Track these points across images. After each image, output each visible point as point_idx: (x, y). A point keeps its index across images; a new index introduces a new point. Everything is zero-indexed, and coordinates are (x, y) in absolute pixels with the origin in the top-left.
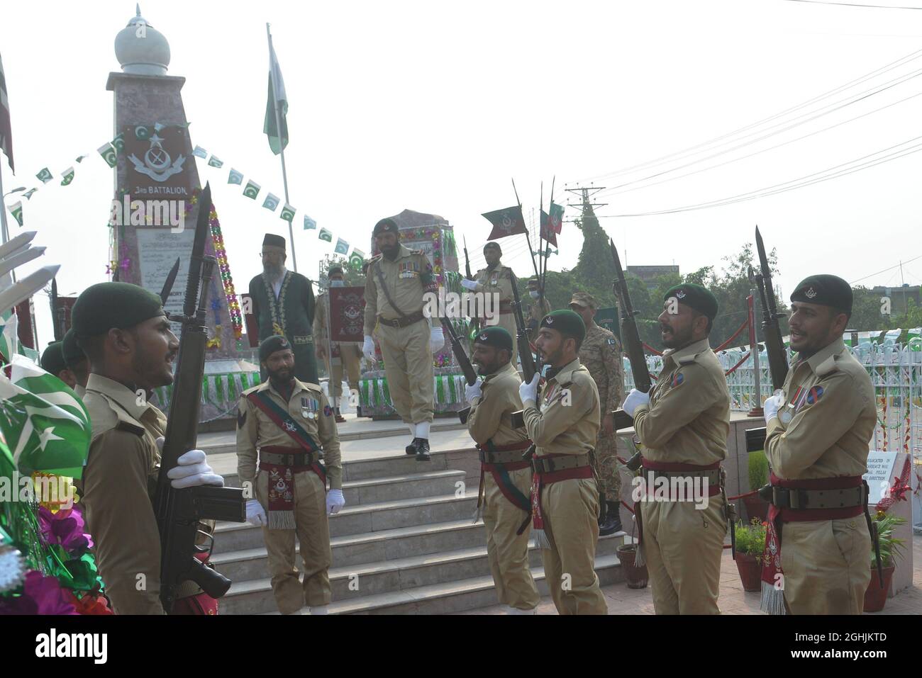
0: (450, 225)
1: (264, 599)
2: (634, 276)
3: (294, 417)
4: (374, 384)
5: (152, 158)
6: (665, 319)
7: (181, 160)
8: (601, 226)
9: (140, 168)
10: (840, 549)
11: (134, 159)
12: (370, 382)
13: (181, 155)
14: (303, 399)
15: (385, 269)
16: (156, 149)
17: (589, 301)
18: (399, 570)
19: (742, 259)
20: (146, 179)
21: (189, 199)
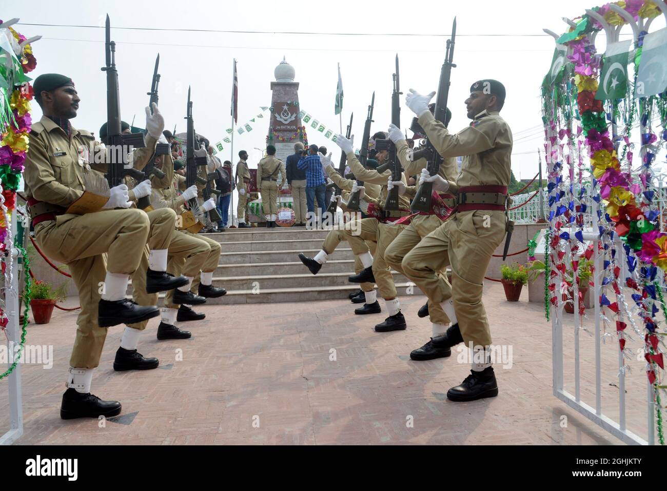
1: (275, 282)
5: (283, 114)
7: (294, 115)
9: (279, 118)
11: (277, 115)
16: (285, 111)
18: (337, 276)
20: (280, 123)
21: (296, 131)
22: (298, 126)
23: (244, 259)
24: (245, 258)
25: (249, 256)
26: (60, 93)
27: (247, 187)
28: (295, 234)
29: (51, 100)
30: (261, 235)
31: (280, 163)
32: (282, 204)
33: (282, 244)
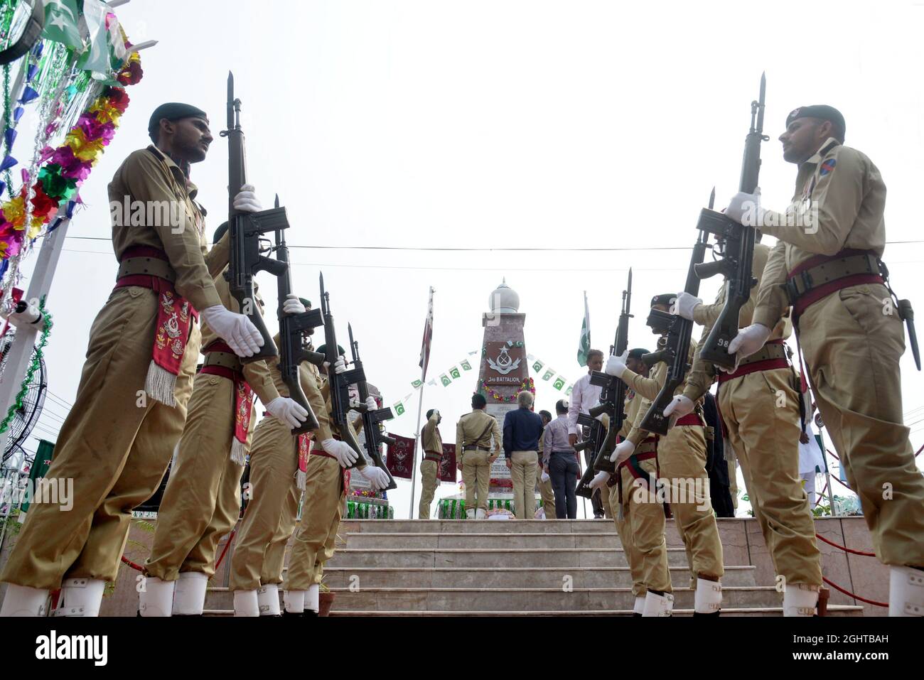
1: (476, 599)
5: (501, 360)
7: (518, 361)
9: (493, 366)
11: (490, 361)
13: (518, 359)
16: (504, 354)
20: (496, 373)
21: (520, 385)
22: (523, 379)
23: (424, 560)
24: (427, 558)
25: (433, 555)
26: (188, 124)
27: (438, 467)
28: (515, 524)
29: (171, 132)
30: (455, 524)
31: (492, 421)
32: (495, 503)
33: (491, 539)
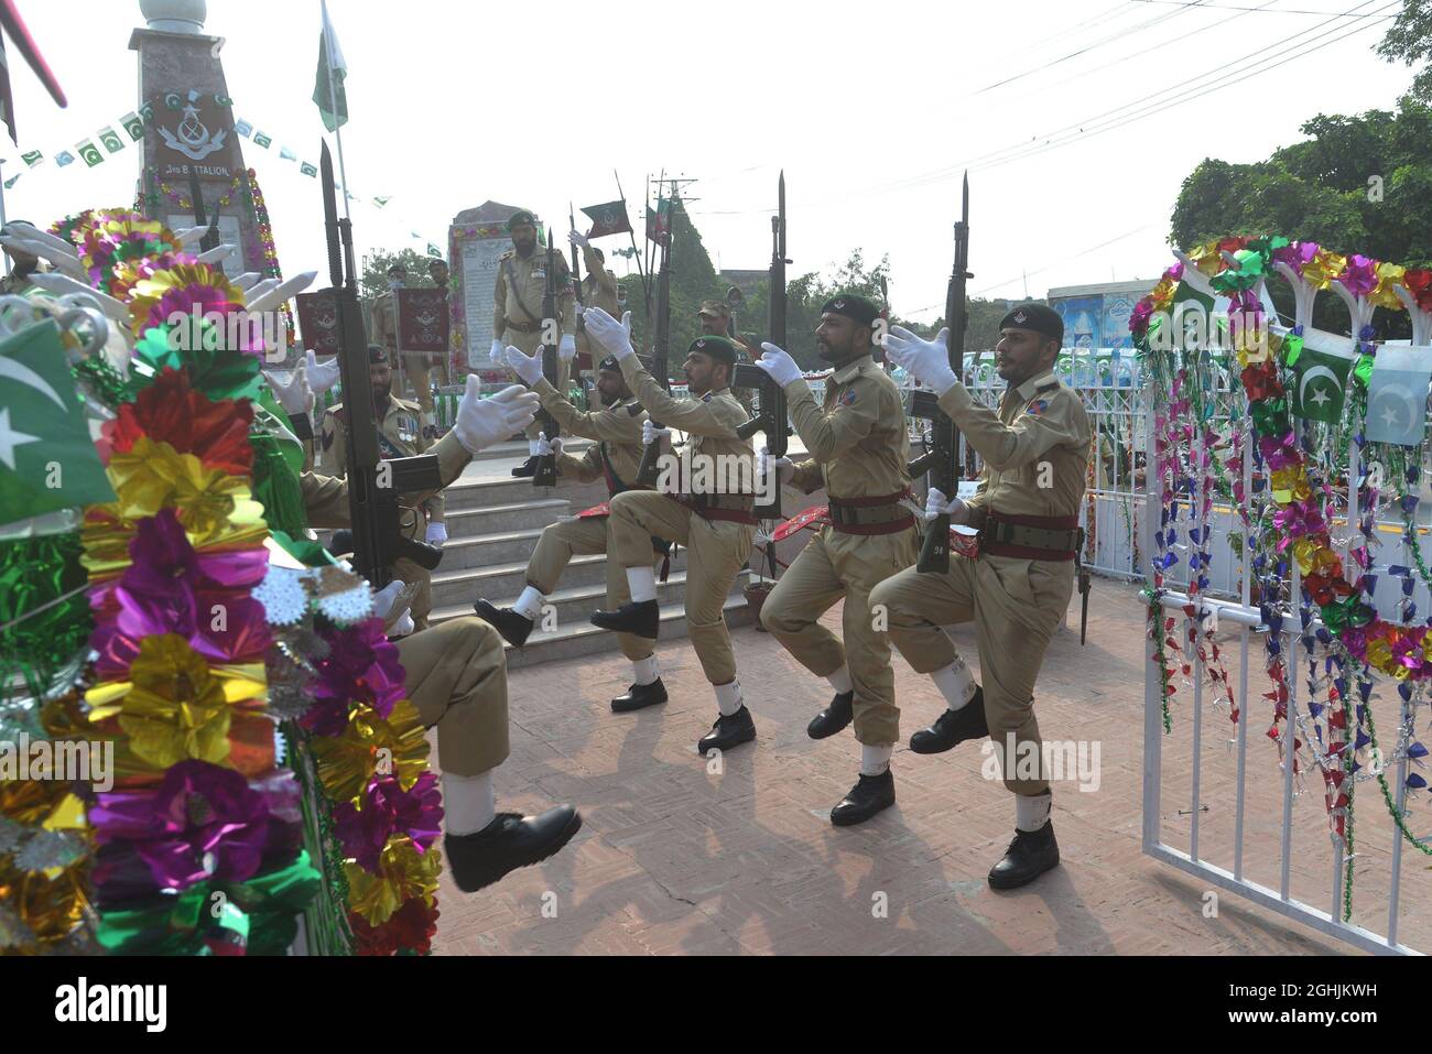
0: (540, 220)
2: (728, 281)
3: (390, 439)
4: (452, 400)
5: (186, 132)
6: (823, 333)
7: (220, 136)
8: (692, 223)
9: (171, 143)
10: (1032, 587)
11: (164, 133)
12: (448, 398)
13: (220, 131)
14: (399, 420)
15: (519, 267)
16: (191, 122)
17: (720, 310)
19: (851, 265)
20: (178, 157)
21: (231, 182)
22: (235, 169)
